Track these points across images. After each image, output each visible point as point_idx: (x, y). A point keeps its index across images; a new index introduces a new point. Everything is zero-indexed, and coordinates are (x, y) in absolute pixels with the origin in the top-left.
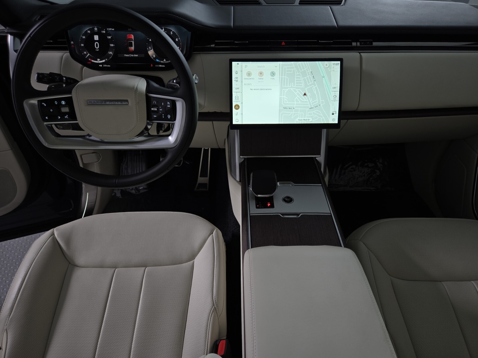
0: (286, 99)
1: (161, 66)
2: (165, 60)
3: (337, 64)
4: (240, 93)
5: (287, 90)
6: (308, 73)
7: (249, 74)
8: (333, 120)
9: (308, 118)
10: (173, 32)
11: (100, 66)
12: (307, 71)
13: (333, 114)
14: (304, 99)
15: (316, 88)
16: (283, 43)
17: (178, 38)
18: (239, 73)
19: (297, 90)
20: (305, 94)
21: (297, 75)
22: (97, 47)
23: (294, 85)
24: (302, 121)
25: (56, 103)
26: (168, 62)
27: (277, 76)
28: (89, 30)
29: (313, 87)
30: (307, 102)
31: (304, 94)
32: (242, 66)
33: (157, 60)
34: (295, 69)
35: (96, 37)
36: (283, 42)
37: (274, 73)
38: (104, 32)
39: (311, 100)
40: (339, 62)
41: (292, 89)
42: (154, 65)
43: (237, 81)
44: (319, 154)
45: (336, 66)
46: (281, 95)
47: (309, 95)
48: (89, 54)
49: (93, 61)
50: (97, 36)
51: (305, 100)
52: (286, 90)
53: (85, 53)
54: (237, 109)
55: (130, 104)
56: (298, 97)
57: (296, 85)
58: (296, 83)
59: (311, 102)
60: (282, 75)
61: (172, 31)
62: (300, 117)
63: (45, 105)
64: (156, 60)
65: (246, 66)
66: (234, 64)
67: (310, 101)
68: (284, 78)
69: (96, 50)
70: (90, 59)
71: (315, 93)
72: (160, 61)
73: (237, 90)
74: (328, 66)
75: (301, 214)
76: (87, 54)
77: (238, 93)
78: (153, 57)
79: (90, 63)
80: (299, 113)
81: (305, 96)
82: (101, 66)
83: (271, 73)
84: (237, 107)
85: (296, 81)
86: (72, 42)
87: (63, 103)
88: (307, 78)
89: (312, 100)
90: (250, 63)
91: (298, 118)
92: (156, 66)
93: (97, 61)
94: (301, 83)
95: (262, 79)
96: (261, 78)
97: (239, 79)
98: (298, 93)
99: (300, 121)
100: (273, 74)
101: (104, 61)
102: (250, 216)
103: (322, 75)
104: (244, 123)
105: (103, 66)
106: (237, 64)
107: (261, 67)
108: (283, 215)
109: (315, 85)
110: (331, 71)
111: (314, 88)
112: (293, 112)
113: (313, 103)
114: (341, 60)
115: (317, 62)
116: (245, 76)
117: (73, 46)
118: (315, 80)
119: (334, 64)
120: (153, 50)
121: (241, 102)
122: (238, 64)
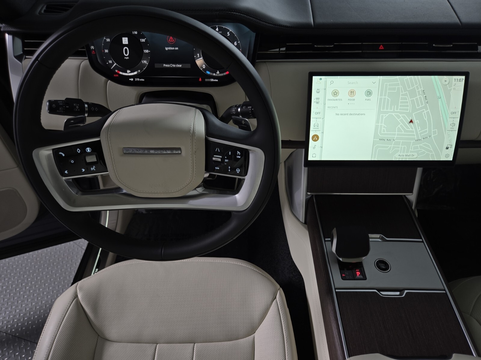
0: (384, 127)
1: (212, 80)
2: (218, 71)
3: (460, 80)
4: (321, 120)
5: (387, 115)
6: (419, 92)
7: (335, 93)
8: (447, 156)
9: (411, 154)
10: (231, 33)
11: (130, 79)
12: (418, 89)
13: (448, 149)
14: (408, 128)
15: (428, 113)
16: (381, 47)
17: (237, 41)
18: (322, 92)
19: (400, 115)
20: (411, 121)
21: (402, 95)
22: (126, 53)
23: (397, 109)
24: (403, 157)
25: (79, 151)
26: (222, 75)
27: (374, 97)
29: (424, 111)
30: (413, 132)
31: (409, 121)
32: (326, 82)
33: (208, 73)
34: (400, 86)
35: (125, 40)
36: (381, 45)
37: (370, 91)
38: (136, 33)
39: (419, 129)
40: (464, 77)
41: (393, 114)
42: (203, 80)
43: (317, 103)
44: (411, 191)
45: (459, 82)
46: (377, 121)
47: (417, 122)
48: (115, 64)
49: (121, 73)
50: (127, 38)
51: (411, 129)
52: (385, 116)
53: (110, 62)
54: (315, 141)
55: (183, 153)
56: (401, 126)
57: (400, 109)
58: (401, 106)
59: (419, 132)
60: (381, 95)
61: (229, 31)
62: (401, 152)
63: (63, 155)
64: (206, 72)
65: (332, 83)
66: (315, 78)
67: (418, 130)
68: (385, 99)
69: (125, 58)
70: (116, 71)
71: (426, 119)
72: (211, 74)
73: (317, 116)
74: (447, 83)
75: (406, 291)
76: (113, 63)
77: (318, 120)
78: (203, 68)
79: (117, 76)
80: (400, 146)
81: (411, 123)
82: (132, 80)
83: (367, 92)
84: (316, 138)
85: (401, 102)
86: (92, 47)
87: (88, 150)
88: (417, 99)
89: (420, 129)
90: (338, 78)
91: (399, 153)
92: (206, 80)
93: (126, 72)
94: (407, 106)
95: (354, 100)
96: (351, 98)
97: (321, 101)
98: (401, 120)
99: (401, 157)
100: (368, 93)
101: (136, 73)
102: (336, 292)
103: (438, 95)
104: (323, 159)
105: (134, 79)
106: (319, 80)
107: (353, 83)
108: (380, 290)
109: (427, 109)
110: (451, 89)
111: (424, 113)
112: (392, 146)
113: (421, 134)
114: (466, 74)
115: (433, 77)
116: (329, 96)
117: (93, 52)
118: (427, 102)
119: (456, 80)
120: (202, 58)
121: (321, 132)
122: (321, 79)
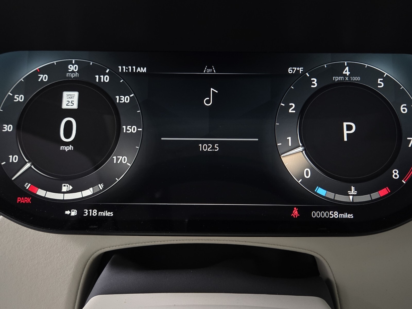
1: (336, 215)
2: (353, 188)
10: (387, 80)
11: (67, 212)
17: (409, 103)
22: (68, 135)
26: (365, 198)
28: (42, 71)
33: (321, 191)
35: (72, 97)
38: (106, 79)
42: (305, 212)
48: (28, 165)
49: (41, 193)
50: (76, 94)
53: (14, 159)
61: (381, 75)
64: (313, 189)
69: (62, 148)
70: (28, 186)
72: (331, 195)
76: (22, 163)
78: (303, 177)
79: (28, 200)
82: (74, 213)
92: (315, 214)
93: (59, 191)
101: (88, 192)
105: (80, 213)
120: (301, 149)
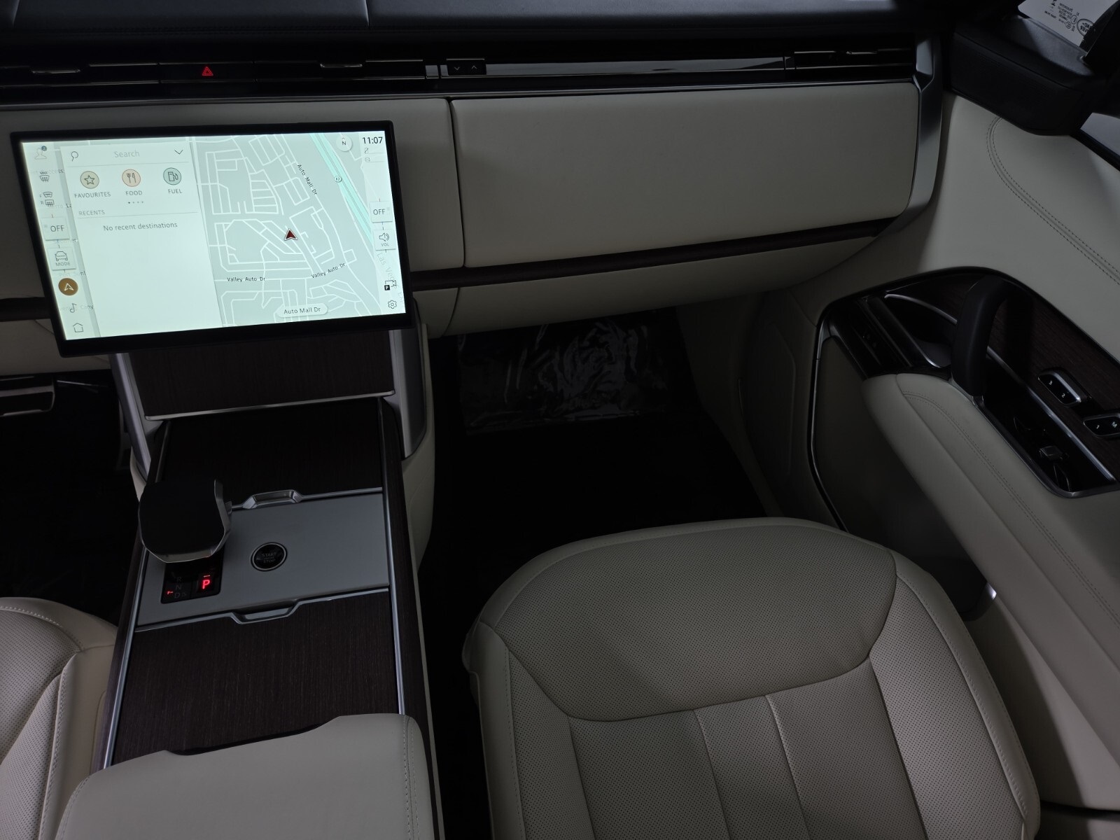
0: (231, 251)
3: (376, 141)
4: (70, 243)
5: (230, 224)
6: (289, 168)
7: (90, 180)
8: (392, 304)
9: (313, 306)
12: (286, 163)
13: (389, 289)
14: (288, 250)
15: (321, 214)
16: (207, 72)
18: (54, 177)
19: (261, 222)
20: (290, 235)
21: (253, 177)
23: (250, 209)
24: (295, 315)
27: (188, 183)
29: (312, 211)
30: (300, 257)
31: (286, 233)
32: (59, 155)
34: (244, 158)
36: (204, 66)
37: (175, 172)
39: (312, 251)
40: (382, 134)
41: (244, 221)
43: (49, 204)
45: (373, 146)
46: (211, 240)
47: (304, 236)
51: (295, 253)
52: (226, 226)
54: (69, 293)
56: (269, 245)
57: (257, 209)
58: (257, 202)
59: (314, 258)
60: (204, 179)
62: (287, 305)
65: (74, 155)
66: (30, 149)
67: (311, 253)
68: (214, 187)
71: (323, 229)
73: (59, 234)
74: (348, 147)
75: (301, 603)
77: (62, 244)
80: (281, 291)
81: (292, 240)
83: (167, 172)
84: (69, 287)
85: (255, 194)
88: (289, 185)
89: (315, 252)
90: (87, 144)
91: (283, 307)
94: (272, 201)
95: (139, 193)
96: (133, 189)
97: (58, 198)
98: (266, 233)
99: (291, 315)
100: (171, 177)
102: (134, 634)
103: (335, 174)
104: (103, 335)
106: (40, 151)
107: (126, 155)
109: (318, 207)
110: (360, 161)
111: (315, 216)
112: (263, 291)
113: (320, 260)
114: (386, 126)
115: (313, 136)
116: (75, 186)
118: (315, 192)
119: (367, 140)
121: (78, 271)
122: (44, 148)
